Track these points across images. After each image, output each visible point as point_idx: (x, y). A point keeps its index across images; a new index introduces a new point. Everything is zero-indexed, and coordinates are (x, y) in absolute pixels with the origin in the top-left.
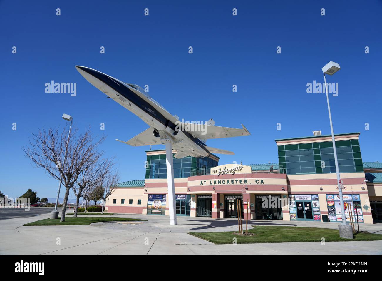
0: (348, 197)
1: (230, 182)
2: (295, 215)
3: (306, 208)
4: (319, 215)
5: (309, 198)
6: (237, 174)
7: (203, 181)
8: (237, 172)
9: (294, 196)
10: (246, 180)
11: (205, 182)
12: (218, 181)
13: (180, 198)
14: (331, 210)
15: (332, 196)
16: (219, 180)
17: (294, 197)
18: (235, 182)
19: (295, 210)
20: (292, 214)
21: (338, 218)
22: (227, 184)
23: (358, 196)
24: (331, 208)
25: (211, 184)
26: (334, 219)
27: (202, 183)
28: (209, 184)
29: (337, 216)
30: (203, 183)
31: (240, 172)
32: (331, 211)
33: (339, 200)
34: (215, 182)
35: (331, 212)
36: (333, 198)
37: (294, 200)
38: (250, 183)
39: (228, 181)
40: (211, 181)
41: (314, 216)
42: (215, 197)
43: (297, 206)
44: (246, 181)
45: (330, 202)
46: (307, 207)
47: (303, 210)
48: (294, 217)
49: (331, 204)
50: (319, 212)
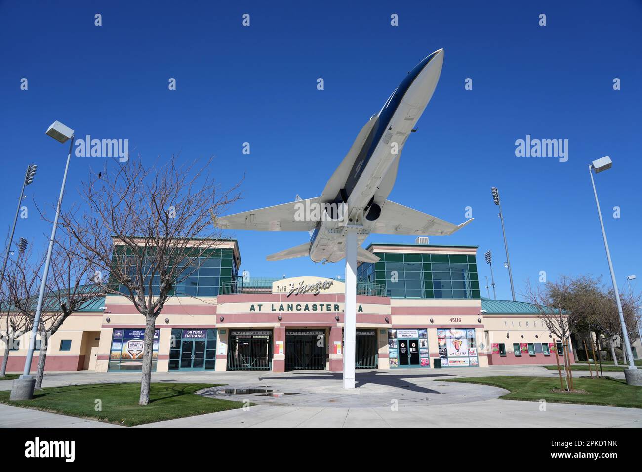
0: (462, 333)
1: (311, 307)
2: (395, 360)
3: (411, 350)
4: (427, 359)
5: (415, 335)
6: (322, 295)
7: (256, 304)
8: (322, 291)
9: (395, 331)
10: (338, 305)
11: (260, 306)
12: (289, 305)
13: (193, 336)
14: (442, 351)
15: (443, 331)
16: (290, 303)
17: (396, 333)
18: (319, 308)
19: (397, 353)
20: (391, 360)
21: (450, 362)
22: (305, 310)
23: (473, 330)
24: (442, 348)
25: (273, 310)
26: (445, 363)
27: (253, 308)
28: (269, 310)
29: (448, 359)
30: (257, 308)
31: (327, 291)
33: (451, 337)
34: (282, 308)
35: (442, 353)
36: (444, 334)
37: (396, 337)
38: (343, 310)
39: (307, 305)
40: (273, 305)
41: (421, 361)
42: (280, 333)
43: (400, 346)
44: (337, 307)
45: (441, 339)
46: (412, 347)
47: (407, 352)
48: (395, 363)
49: (442, 344)
50: (427, 354)
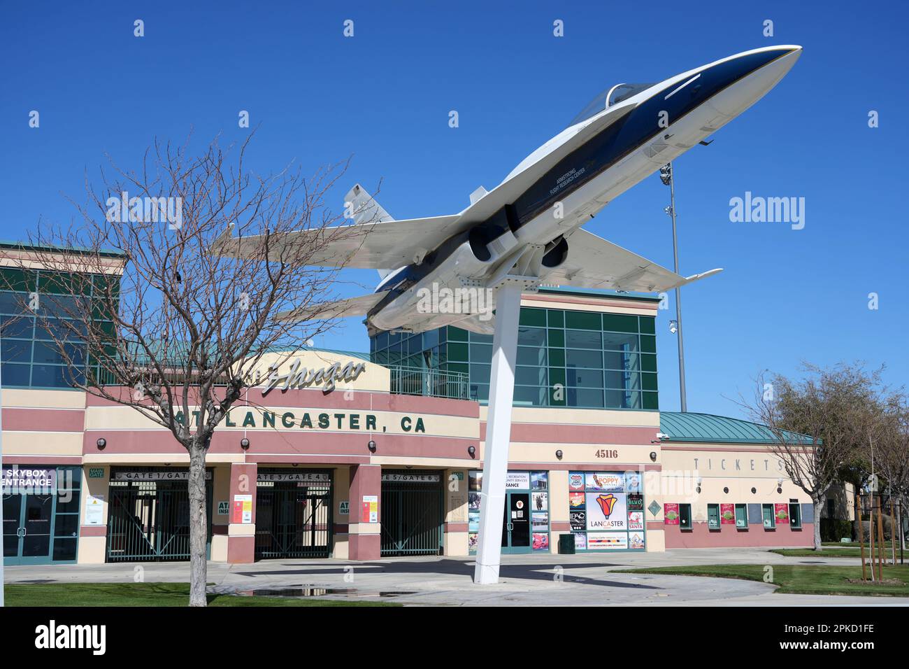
0: (617, 481)
1: (315, 421)
4: (546, 534)
5: (523, 483)
6: (341, 394)
8: (340, 386)
9: (482, 475)
10: (373, 417)
12: (266, 415)
14: (577, 518)
15: (582, 475)
16: (269, 410)
20: (473, 535)
21: (590, 541)
22: (302, 426)
23: (639, 475)
24: (576, 513)
26: (581, 543)
29: (588, 534)
31: (351, 386)
32: (576, 521)
33: (596, 489)
34: (249, 420)
35: (576, 523)
36: (582, 483)
38: (384, 428)
39: (307, 416)
41: (533, 539)
44: (371, 421)
45: (576, 494)
46: (517, 509)
49: (577, 503)
50: (547, 524)
